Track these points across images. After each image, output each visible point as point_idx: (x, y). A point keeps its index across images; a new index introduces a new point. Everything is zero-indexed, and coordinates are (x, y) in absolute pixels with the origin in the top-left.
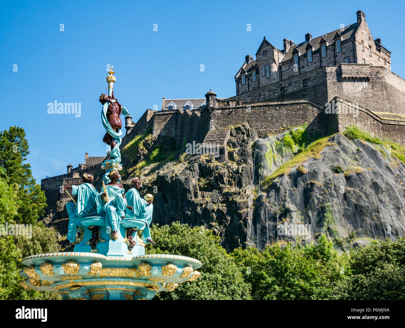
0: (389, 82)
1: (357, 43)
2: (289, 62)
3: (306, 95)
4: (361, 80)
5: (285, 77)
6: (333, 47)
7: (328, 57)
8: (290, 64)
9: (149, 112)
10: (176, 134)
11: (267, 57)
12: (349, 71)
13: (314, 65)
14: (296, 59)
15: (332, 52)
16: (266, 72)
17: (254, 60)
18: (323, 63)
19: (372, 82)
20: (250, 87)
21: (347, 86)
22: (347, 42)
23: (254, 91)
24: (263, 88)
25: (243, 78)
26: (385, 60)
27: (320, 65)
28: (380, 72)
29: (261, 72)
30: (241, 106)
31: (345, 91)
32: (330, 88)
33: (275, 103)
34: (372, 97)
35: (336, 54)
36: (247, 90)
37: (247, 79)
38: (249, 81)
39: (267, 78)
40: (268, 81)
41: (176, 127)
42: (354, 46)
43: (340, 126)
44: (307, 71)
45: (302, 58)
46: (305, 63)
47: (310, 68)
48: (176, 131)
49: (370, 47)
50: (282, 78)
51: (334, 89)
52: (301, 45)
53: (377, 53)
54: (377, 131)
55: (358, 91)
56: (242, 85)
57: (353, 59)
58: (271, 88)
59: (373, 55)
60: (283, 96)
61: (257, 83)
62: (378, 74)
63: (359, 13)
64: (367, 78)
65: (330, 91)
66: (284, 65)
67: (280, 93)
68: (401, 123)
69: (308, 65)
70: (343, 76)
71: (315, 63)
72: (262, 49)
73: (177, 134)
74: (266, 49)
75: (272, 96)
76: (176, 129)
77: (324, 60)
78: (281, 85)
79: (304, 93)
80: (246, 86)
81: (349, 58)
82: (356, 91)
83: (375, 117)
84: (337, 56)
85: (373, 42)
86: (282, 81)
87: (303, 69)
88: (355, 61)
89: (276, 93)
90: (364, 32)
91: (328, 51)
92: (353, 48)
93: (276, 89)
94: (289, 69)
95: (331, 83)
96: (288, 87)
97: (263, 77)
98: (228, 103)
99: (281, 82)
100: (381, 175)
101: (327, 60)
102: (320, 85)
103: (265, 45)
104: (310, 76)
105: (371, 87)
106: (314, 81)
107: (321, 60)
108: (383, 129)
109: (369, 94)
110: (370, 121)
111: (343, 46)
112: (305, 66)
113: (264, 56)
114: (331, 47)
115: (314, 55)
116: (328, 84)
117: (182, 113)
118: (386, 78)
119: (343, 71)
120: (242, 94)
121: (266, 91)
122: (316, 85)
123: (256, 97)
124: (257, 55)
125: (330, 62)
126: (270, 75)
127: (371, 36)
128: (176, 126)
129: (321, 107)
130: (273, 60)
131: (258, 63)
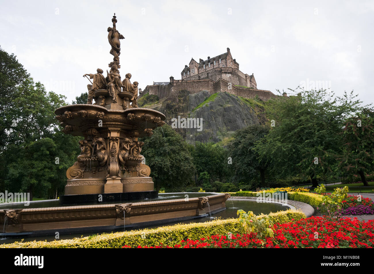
0: (239, 74)
1: (227, 60)
4: (229, 73)
11: (193, 65)
12: (224, 70)
14: (204, 65)
16: (193, 71)
17: (188, 67)
20: (187, 77)
21: (224, 75)
24: (192, 77)
28: (236, 71)
31: (222, 77)
40: (193, 74)
43: (221, 89)
49: (232, 61)
50: (199, 73)
52: (206, 61)
53: (234, 64)
55: (228, 77)
56: (184, 76)
58: (195, 76)
61: (190, 75)
64: (231, 73)
68: (244, 89)
70: (222, 72)
77: (215, 66)
79: (208, 78)
81: (224, 66)
83: (234, 86)
84: (220, 65)
87: (207, 70)
90: (230, 56)
96: (202, 76)
98: (178, 81)
103: (192, 60)
105: (232, 76)
106: (211, 74)
108: (237, 91)
109: (232, 79)
115: (211, 65)
120: (184, 79)
128: (158, 91)
129: (214, 82)
130: (196, 66)
131: (190, 68)
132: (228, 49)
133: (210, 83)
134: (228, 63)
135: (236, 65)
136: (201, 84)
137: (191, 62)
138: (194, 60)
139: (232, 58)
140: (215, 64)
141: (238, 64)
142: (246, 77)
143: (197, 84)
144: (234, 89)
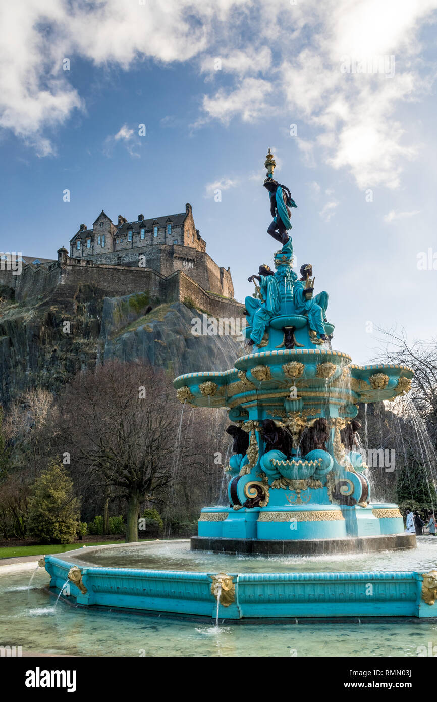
0: (209, 267)
1: (185, 230)
2: (123, 236)
4: (188, 260)
5: (118, 248)
6: (164, 229)
7: (159, 238)
8: (124, 238)
11: (104, 229)
12: (179, 251)
13: (146, 243)
14: (130, 233)
15: (163, 234)
16: (101, 241)
17: (87, 229)
19: (196, 264)
20: (84, 252)
22: (177, 228)
23: (91, 257)
25: (78, 243)
26: (202, 248)
27: (152, 243)
29: (97, 240)
30: (91, 266)
31: (174, 268)
32: (163, 264)
36: (82, 255)
37: (81, 245)
38: (84, 247)
39: (102, 247)
40: (103, 250)
41: (16, 278)
42: (183, 232)
43: (180, 296)
44: (139, 247)
45: (135, 235)
46: (138, 239)
47: (142, 244)
48: (16, 282)
49: (193, 236)
50: (116, 249)
51: (167, 265)
53: (198, 241)
54: (205, 305)
56: (77, 249)
57: (182, 242)
58: (107, 256)
59: (195, 243)
60: (119, 264)
61: (92, 250)
62: (202, 258)
64: (193, 260)
65: (163, 267)
66: (118, 237)
67: (117, 262)
69: (140, 242)
70: (174, 255)
71: (147, 241)
72: (100, 220)
73: (17, 284)
74: (103, 221)
76: (16, 280)
77: (155, 240)
78: (118, 255)
80: (80, 251)
81: (177, 241)
82: (183, 269)
84: (167, 238)
85: (196, 232)
86: (116, 251)
87: (136, 244)
88: (183, 244)
89: (112, 261)
90: (190, 221)
91: (159, 232)
92: (182, 234)
93: (114, 257)
94: (123, 242)
95: (164, 259)
96: (125, 257)
97: (98, 245)
98: (79, 261)
102: (155, 259)
103: (103, 217)
104: (146, 251)
105: (196, 268)
106: (150, 255)
107: (152, 239)
108: (210, 304)
109: (194, 274)
111: (172, 230)
112: (138, 242)
113: (101, 227)
114: (162, 229)
115: (147, 234)
116: (162, 259)
118: (208, 262)
119: (174, 250)
120: (77, 257)
121: (104, 258)
122: (151, 260)
124: (94, 224)
125: (160, 242)
126: (105, 245)
129: (163, 277)
130: (110, 232)
131: (94, 232)
132: (188, 207)
133: (153, 277)
134: (186, 238)
135: (200, 243)
136: (133, 276)
137: (98, 220)
138: (106, 216)
139: (194, 228)
140: (156, 235)
141: (204, 243)
142: (222, 273)
143: (124, 275)
144: (204, 297)
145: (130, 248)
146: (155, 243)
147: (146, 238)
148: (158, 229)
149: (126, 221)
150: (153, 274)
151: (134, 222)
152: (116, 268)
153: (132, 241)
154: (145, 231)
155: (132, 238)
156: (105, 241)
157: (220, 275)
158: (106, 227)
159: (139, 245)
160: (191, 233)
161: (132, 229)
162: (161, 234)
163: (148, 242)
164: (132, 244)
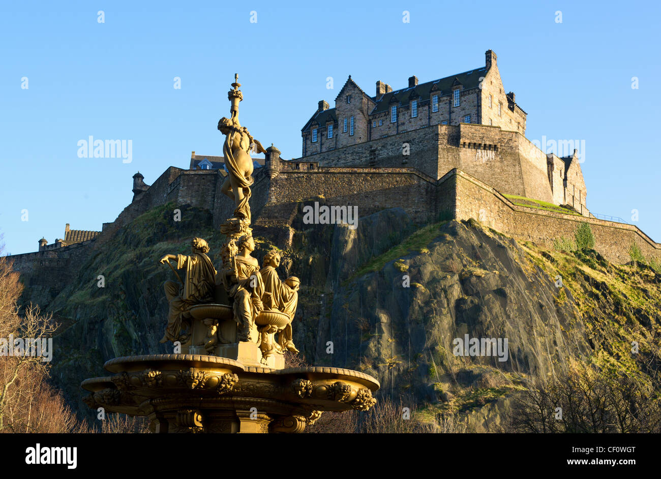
0: (524, 155)
1: (483, 97)
2: (383, 114)
3: (406, 163)
4: (486, 148)
5: (376, 135)
6: (449, 98)
7: (440, 113)
8: (384, 118)
9: (172, 171)
10: (213, 205)
11: (352, 106)
12: (470, 134)
13: (420, 123)
14: (394, 111)
15: (448, 106)
16: (348, 127)
18: (432, 120)
19: (501, 153)
20: (323, 146)
21: (466, 155)
22: (469, 94)
23: (329, 153)
24: (345, 149)
25: (315, 131)
26: (518, 123)
27: (427, 123)
28: (513, 140)
29: (342, 125)
30: (315, 171)
31: (462, 162)
32: (442, 156)
33: (366, 171)
34: (499, 174)
35: (452, 109)
36: (319, 150)
37: (319, 134)
38: (323, 137)
39: (350, 136)
40: (350, 140)
41: (214, 195)
42: (479, 99)
43: (457, 210)
44: (409, 130)
45: (402, 111)
46: (407, 118)
47: (413, 126)
48: (214, 201)
49: (501, 103)
50: (372, 137)
51: (448, 158)
52: (402, 92)
54: (506, 221)
55: (481, 163)
56: (312, 142)
57: (477, 118)
58: (356, 150)
59: (504, 116)
60: (372, 162)
61: (335, 141)
62: (510, 142)
63: (489, 54)
64: (495, 146)
65: (441, 162)
66: (376, 118)
67: (369, 158)
68: (541, 213)
69: (410, 122)
70: (462, 141)
71: (421, 120)
72: (345, 92)
73: (216, 205)
74: (350, 94)
75: (357, 162)
76: (214, 198)
77: (434, 116)
78: (372, 147)
79: (404, 161)
80: (317, 144)
81: (471, 117)
82: (478, 163)
83: (505, 200)
84: (453, 112)
85: (505, 97)
86: (370, 141)
87: (403, 127)
88: (479, 121)
89: (362, 157)
90: (494, 81)
91: (441, 103)
92: (478, 103)
93: (364, 151)
94: (383, 124)
95: (444, 149)
97: (343, 133)
98: (298, 165)
99: (371, 143)
100: (511, 281)
101: (439, 117)
102: (428, 150)
103: (350, 87)
104: (415, 137)
105: (499, 160)
106: (420, 144)
107: (429, 116)
108: (515, 219)
109: (496, 169)
110: (499, 207)
111: (462, 98)
112: (407, 123)
113: (348, 103)
114: (445, 98)
115: (420, 109)
116: (440, 150)
117: (225, 176)
118: (520, 148)
119: (461, 133)
120: (312, 155)
121: (348, 154)
122: (422, 151)
123: (333, 160)
125: (442, 119)
126: (354, 132)
127: (502, 89)
128: (213, 193)
129: (432, 181)
130: (361, 110)
131: (337, 112)
133: (415, 181)
134: (485, 110)
137: (342, 92)
138: (355, 86)
140: (435, 108)
144: (504, 209)
145: (395, 133)
146: (433, 123)
147: (419, 115)
148: (439, 98)
149: (390, 89)
150: (415, 177)
151: (401, 91)
152: (355, 173)
153: (397, 122)
154: (418, 104)
155: (398, 116)
156: (354, 126)
157: (548, 167)
158: (355, 102)
159: (409, 127)
160: (496, 101)
161: (397, 102)
162: (445, 107)
163: (423, 121)
164: (398, 126)
